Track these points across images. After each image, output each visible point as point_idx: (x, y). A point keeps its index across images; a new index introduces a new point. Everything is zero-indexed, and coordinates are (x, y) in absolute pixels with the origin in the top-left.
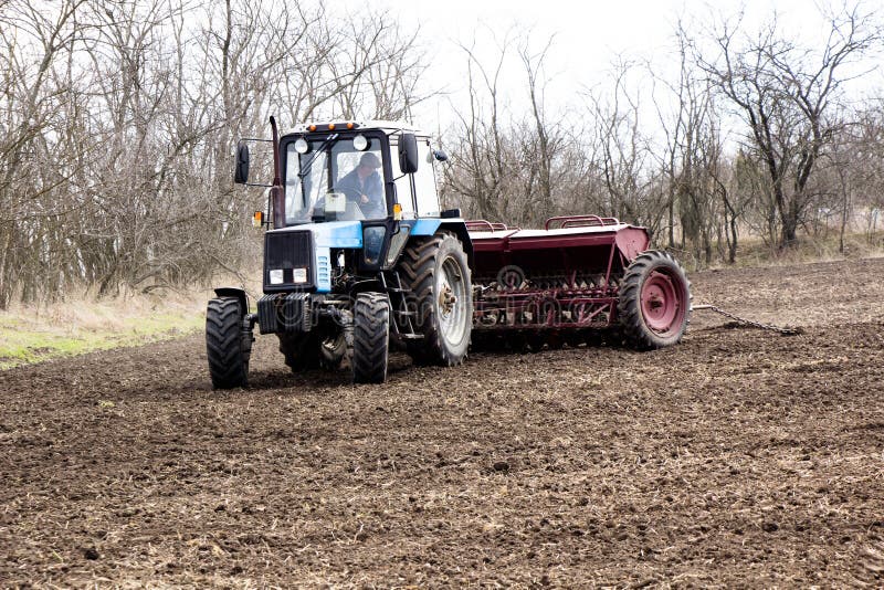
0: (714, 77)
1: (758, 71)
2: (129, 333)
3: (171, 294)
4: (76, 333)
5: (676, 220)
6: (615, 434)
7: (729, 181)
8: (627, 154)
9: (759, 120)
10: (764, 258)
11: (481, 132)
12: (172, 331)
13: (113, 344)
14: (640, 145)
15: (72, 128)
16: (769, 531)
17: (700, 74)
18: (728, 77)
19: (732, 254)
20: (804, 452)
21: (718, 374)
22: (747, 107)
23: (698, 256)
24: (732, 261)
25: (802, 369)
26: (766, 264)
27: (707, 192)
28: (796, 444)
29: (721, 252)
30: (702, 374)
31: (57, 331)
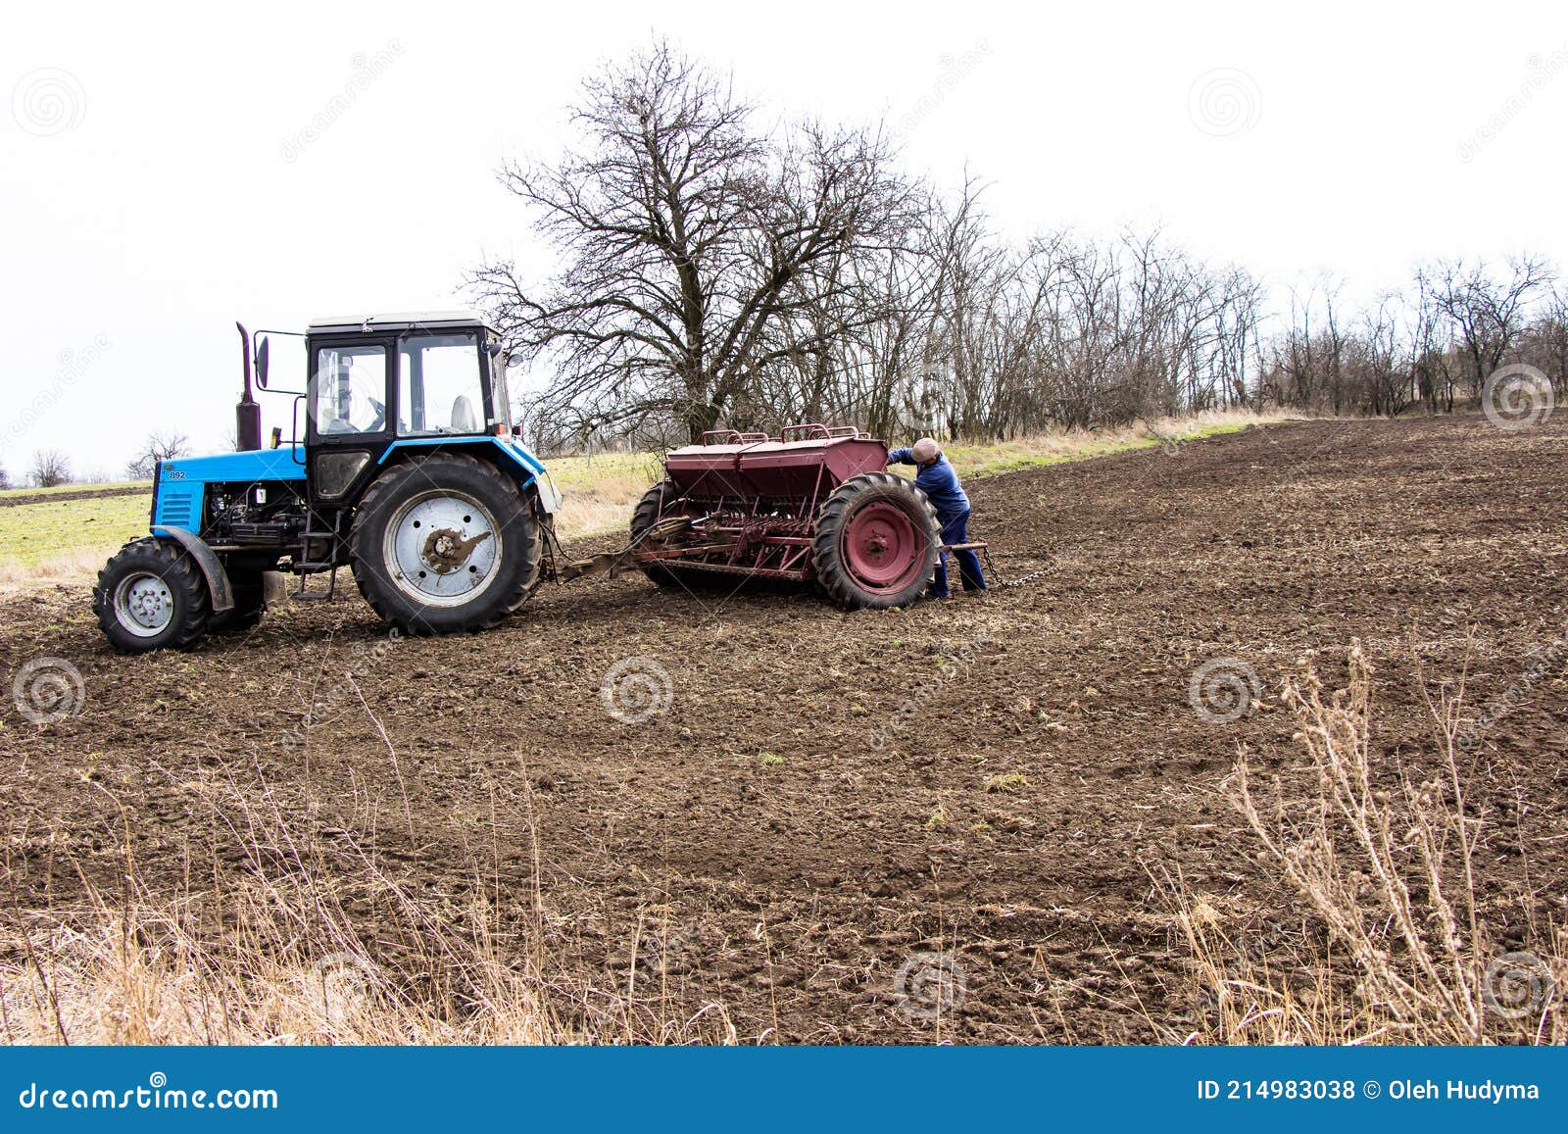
0: (1442, 302)
1: (1469, 298)
2: (1077, 454)
3: (1106, 431)
4: (1047, 453)
5: (1416, 386)
6: (1328, 523)
7: (1449, 364)
8: (1387, 350)
9: (1468, 327)
10: (1470, 409)
11: (1298, 336)
12: (1102, 453)
13: (1067, 460)
14: (1395, 344)
15: (1056, 336)
16: (1391, 594)
17: (1433, 301)
18: (1451, 302)
19: (1450, 406)
20: (1441, 538)
21: (1410, 484)
22: (1462, 320)
23: (1428, 408)
24: (1450, 411)
25: (1465, 481)
26: (1471, 413)
27: (1434, 370)
28: (1438, 532)
29: (1444, 405)
30: (1401, 483)
31: (1036, 452)
